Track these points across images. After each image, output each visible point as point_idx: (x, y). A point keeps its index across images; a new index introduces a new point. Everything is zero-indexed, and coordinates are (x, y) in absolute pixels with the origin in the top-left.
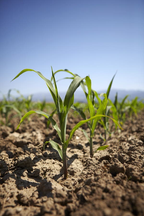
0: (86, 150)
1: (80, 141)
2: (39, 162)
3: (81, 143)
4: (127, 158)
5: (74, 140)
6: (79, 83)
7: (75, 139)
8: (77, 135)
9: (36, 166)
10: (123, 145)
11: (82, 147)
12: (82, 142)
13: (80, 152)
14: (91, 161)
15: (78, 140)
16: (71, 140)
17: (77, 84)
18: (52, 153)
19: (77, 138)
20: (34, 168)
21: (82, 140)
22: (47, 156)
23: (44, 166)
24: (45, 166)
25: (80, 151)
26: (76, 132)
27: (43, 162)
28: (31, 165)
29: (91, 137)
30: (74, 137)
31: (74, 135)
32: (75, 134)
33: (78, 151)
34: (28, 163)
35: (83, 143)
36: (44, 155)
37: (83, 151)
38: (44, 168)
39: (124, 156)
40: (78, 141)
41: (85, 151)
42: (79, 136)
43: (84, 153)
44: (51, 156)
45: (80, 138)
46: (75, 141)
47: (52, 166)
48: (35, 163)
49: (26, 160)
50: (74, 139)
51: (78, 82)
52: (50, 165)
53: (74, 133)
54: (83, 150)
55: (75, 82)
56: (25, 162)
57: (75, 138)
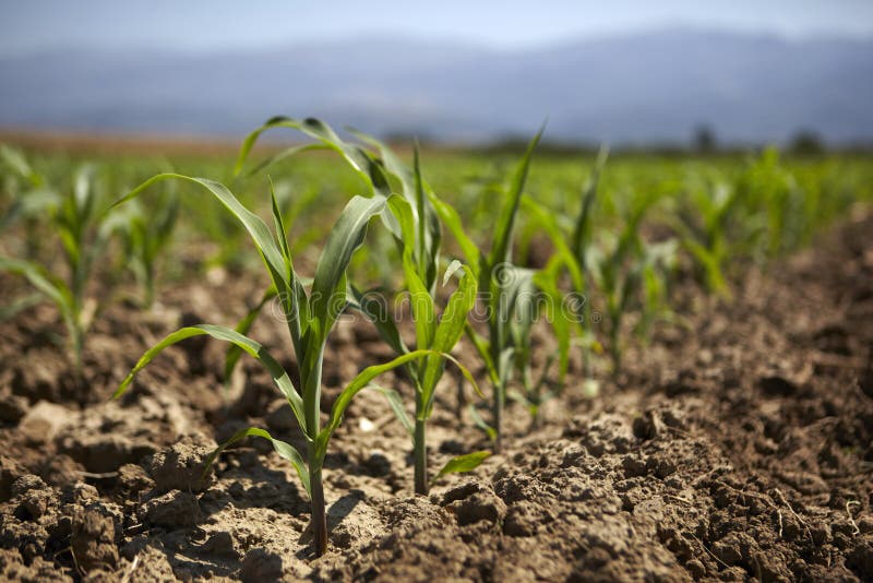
0: (402, 478)
1: (381, 438)
2: (223, 513)
3: (384, 449)
4: (534, 489)
5: (348, 438)
6: (360, 228)
7: (355, 429)
8: (365, 412)
9: (213, 522)
10: (553, 451)
11: (388, 464)
12: (387, 443)
13: (376, 486)
14: (410, 505)
15: (368, 434)
16: (336, 437)
17: (353, 230)
18: (259, 485)
19: (366, 425)
20: (207, 528)
21: (387, 435)
22: (240, 495)
23: (240, 526)
24: (244, 524)
25: (375, 481)
26: (361, 397)
27: (236, 513)
28: (197, 519)
29: (421, 419)
30: (352, 421)
31: (348, 414)
32: (355, 410)
33: (367, 482)
34: (184, 512)
35: (393, 447)
36: (230, 493)
37: (389, 483)
38: (241, 530)
39: (525, 483)
40: (369, 441)
41: (401, 483)
42: (372, 419)
43: (395, 489)
44: (258, 497)
45: (381, 427)
46: (353, 442)
47: (267, 529)
48: (209, 514)
49: (179, 502)
50: (350, 432)
51: (357, 223)
52: (261, 526)
53: (351, 403)
54: (388, 476)
55: (347, 223)
56: (177, 508)
57: (357, 425)
